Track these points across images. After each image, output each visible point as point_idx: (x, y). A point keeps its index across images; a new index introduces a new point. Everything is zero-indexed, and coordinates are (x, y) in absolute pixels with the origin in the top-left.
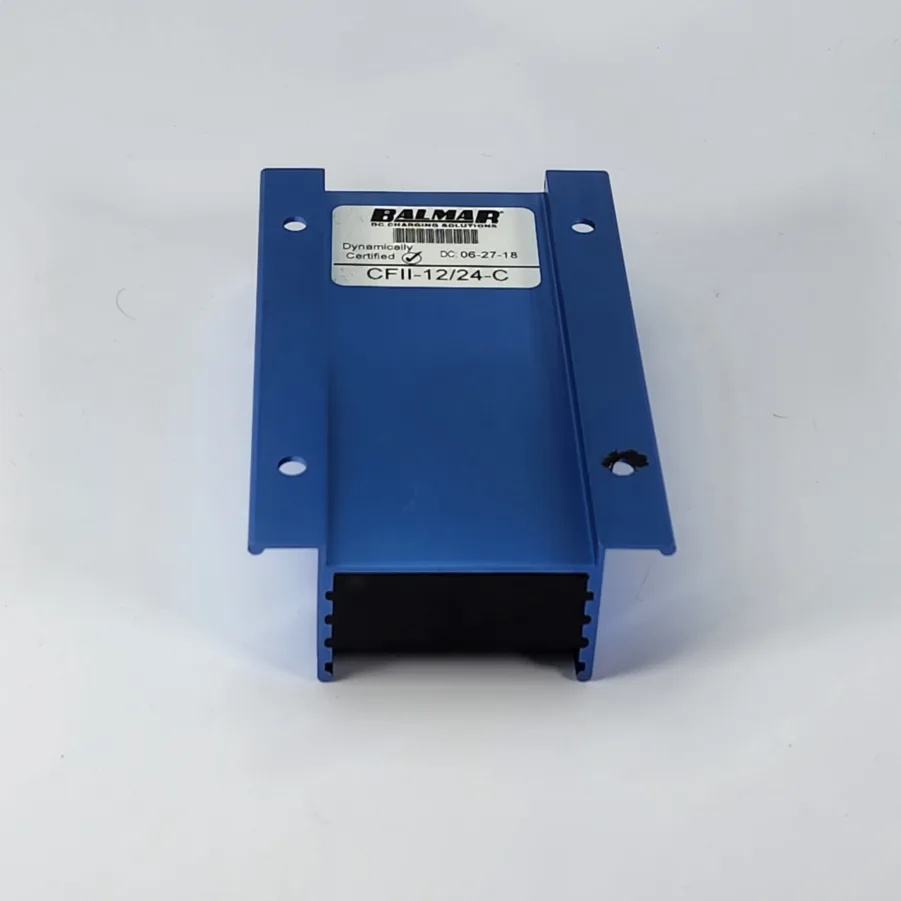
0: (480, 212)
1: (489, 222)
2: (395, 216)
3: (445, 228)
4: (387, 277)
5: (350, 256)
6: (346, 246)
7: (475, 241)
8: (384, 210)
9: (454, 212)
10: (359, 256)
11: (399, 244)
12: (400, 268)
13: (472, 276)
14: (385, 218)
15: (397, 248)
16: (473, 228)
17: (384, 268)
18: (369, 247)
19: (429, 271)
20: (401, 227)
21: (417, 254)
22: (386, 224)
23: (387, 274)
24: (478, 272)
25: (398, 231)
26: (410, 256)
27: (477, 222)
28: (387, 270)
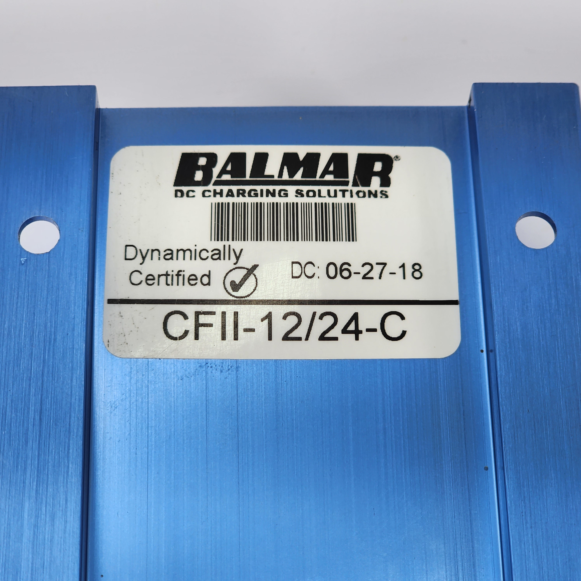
0: (361, 157)
1: (376, 181)
2: (216, 171)
3: (300, 200)
4: (197, 337)
5: (136, 278)
6: (131, 252)
7: (352, 236)
8: (197, 156)
9: (317, 156)
10: (150, 279)
11: (219, 245)
12: (219, 309)
13: (345, 331)
14: (199, 176)
15: (217, 255)
16: (348, 199)
17: (190, 310)
18: (169, 255)
19: (269, 316)
20: (225, 200)
21: (251, 271)
22: (199, 190)
23: (198, 325)
24: (355, 317)
25: (220, 207)
26: (237, 276)
27: (355, 184)
28: (197, 314)
